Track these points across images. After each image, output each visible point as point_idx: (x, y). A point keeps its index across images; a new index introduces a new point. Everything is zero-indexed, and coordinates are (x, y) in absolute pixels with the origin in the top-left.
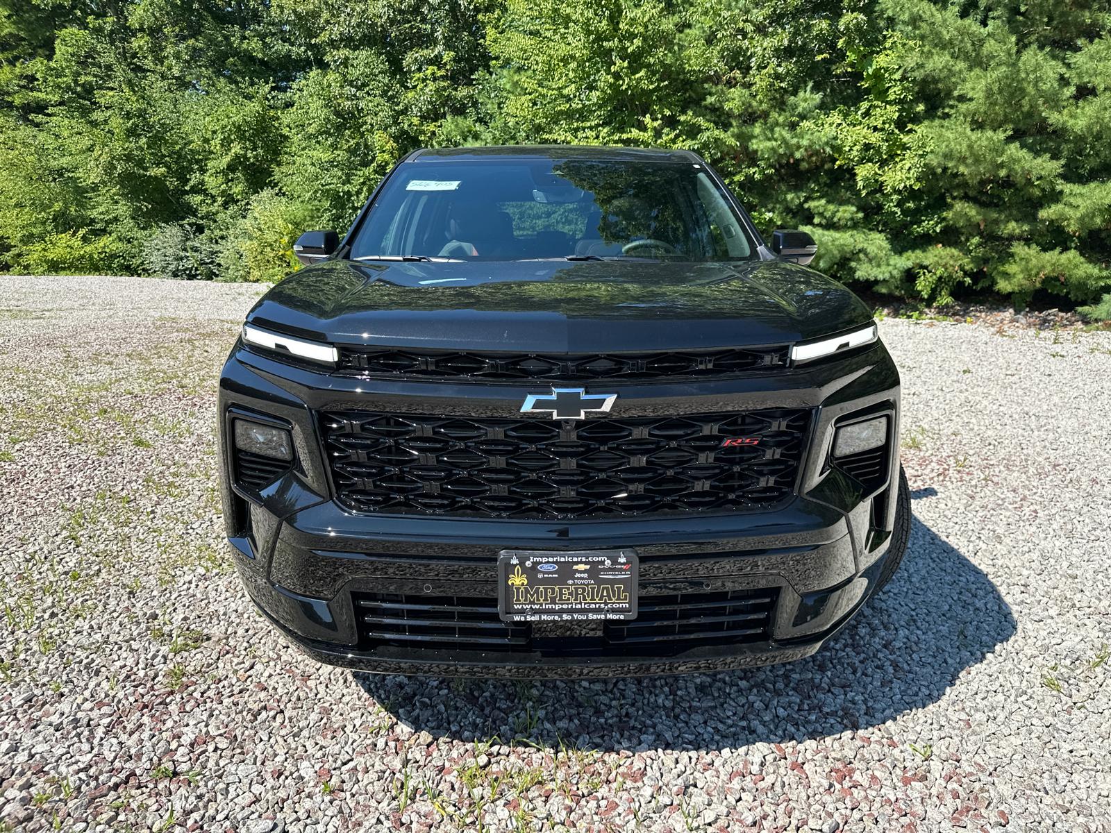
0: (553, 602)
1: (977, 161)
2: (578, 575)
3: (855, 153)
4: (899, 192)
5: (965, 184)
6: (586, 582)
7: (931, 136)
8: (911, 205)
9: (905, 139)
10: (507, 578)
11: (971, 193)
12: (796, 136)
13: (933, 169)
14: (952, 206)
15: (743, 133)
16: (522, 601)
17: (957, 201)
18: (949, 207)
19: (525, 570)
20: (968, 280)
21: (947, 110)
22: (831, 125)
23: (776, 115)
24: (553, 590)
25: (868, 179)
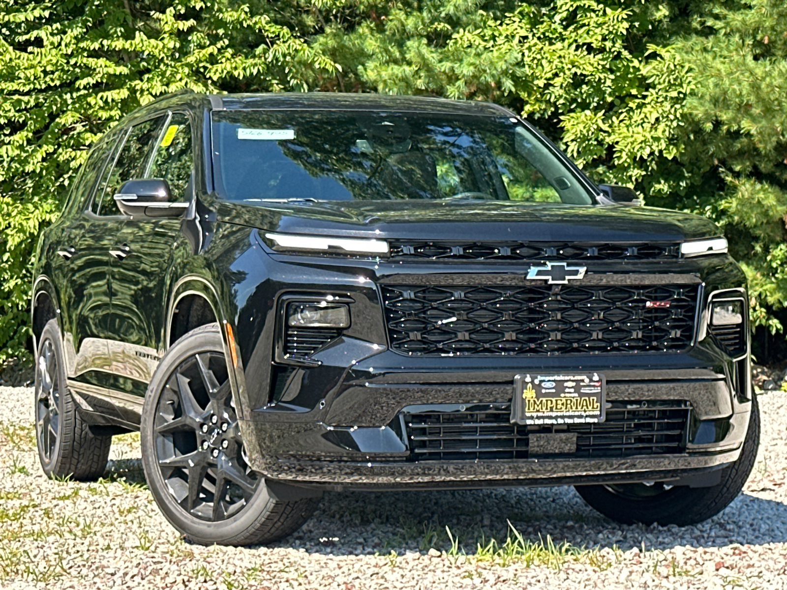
0: (551, 410)
1: (769, 111)
2: (567, 390)
3: (557, 91)
4: (641, 163)
5: (752, 152)
6: (572, 395)
7: (687, 65)
8: (663, 187)
9: (645, 70)
10: (523, 393)
11: (764, 167)
12: (447, 58)
13: (697, 123)
14: (734, 189)
15: (343, 46)
16: (531, 409)
17: (743, 180)
18: (730, 191)
19: (534, 386)
20: (775, 324)
21: (710, 22)
22: (509, 38)
23: (402, 16)
24: (552, 401)
25: (585, 139)
